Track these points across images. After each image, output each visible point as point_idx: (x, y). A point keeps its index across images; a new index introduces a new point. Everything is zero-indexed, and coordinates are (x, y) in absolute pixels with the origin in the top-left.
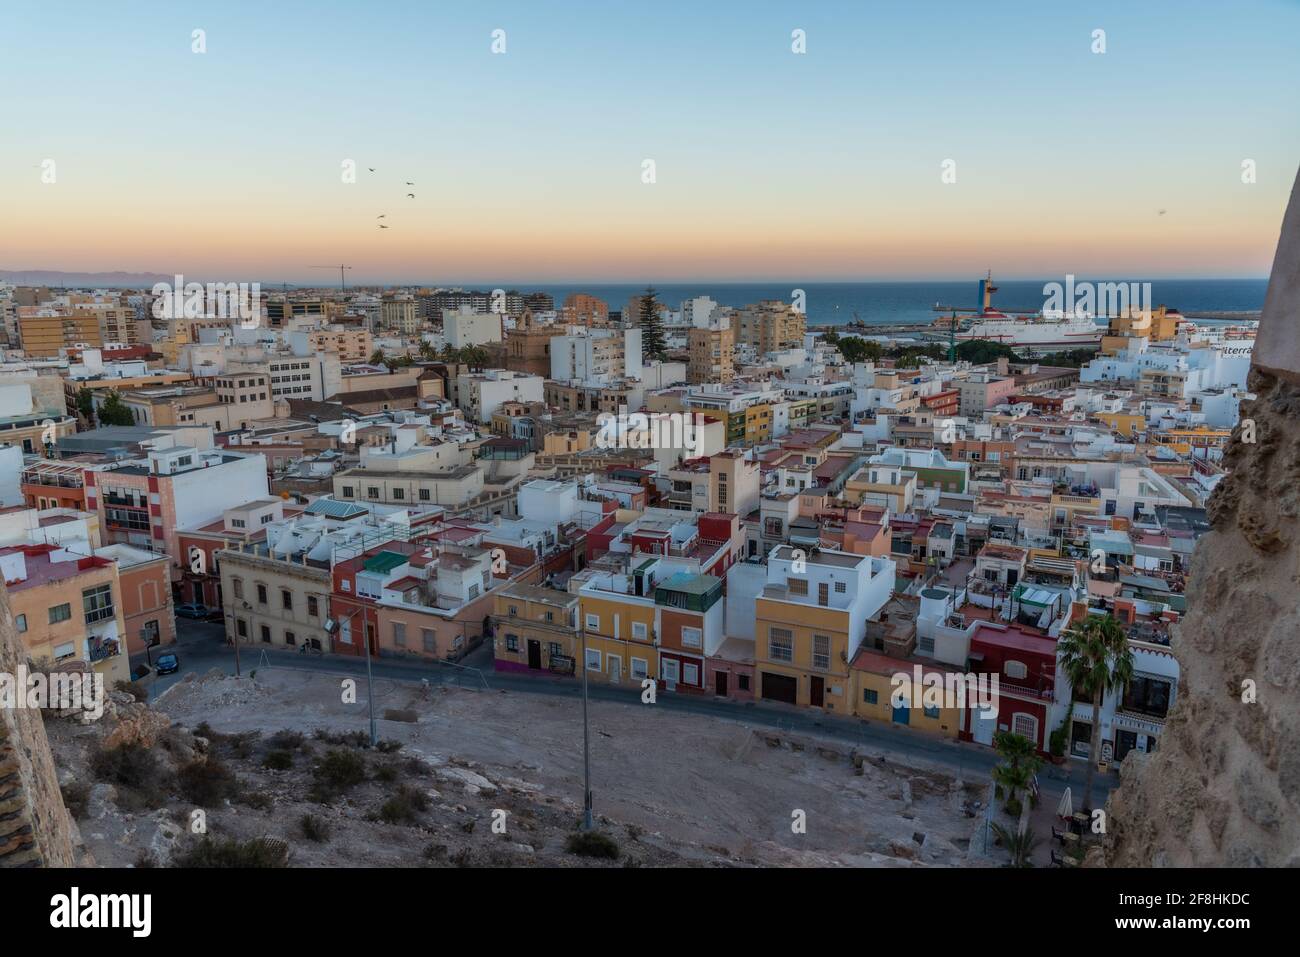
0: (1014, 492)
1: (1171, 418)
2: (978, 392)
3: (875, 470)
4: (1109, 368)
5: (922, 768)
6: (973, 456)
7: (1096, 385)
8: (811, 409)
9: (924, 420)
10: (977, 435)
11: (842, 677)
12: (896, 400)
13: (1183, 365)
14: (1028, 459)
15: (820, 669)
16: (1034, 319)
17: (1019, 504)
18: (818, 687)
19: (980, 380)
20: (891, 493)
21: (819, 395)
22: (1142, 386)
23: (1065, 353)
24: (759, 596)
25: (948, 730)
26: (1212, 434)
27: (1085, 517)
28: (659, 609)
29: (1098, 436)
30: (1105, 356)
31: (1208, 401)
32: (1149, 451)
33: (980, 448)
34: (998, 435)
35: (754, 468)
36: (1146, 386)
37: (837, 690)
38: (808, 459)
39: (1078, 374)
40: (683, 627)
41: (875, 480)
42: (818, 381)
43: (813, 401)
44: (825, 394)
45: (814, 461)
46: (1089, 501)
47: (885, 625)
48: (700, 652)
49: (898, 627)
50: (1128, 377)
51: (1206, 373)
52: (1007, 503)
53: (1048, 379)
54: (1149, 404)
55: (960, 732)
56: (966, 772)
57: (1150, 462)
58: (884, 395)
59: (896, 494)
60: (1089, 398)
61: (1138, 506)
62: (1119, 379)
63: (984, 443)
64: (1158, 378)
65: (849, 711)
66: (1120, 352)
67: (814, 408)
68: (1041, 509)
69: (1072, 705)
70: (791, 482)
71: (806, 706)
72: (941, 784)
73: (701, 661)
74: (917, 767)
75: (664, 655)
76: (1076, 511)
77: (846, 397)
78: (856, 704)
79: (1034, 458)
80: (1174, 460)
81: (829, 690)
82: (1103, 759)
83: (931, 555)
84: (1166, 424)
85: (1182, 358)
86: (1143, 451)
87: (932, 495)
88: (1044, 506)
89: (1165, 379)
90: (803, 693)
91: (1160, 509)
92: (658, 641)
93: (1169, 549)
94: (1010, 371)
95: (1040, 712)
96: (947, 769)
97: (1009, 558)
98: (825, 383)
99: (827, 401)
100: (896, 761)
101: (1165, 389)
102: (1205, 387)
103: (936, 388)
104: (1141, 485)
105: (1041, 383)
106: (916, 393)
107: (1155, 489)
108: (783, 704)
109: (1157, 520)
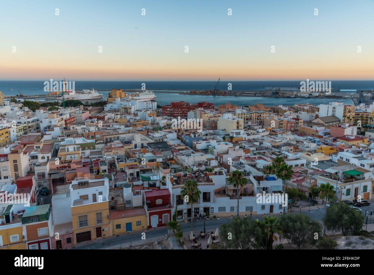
0: (113, 146)
1: (132, 119)
2: (80, 116)
3: (68, 147)
4: (111, 106)
5: (144, 243)
6: (92, 137)
7: (109, 111)
8: (25, 128)
9: (73, 128)
10: (91, 130)
11: (107, 224)
12: (57, 122)
13: (130, 105)
14: (108, 135)
15: (99, 224)
16: (81, 93)
17: (116, 150)
18: (99, 231)
19: (79, 112)
20: (75, 154)
21: (26, 123)
22: (121, 111)
23: (97, 102)
24: (72, 206)
25: (144, 227)
26: (145, 122)
27: (132, 150)
28: (24, 227)
29: (120, 126)
30: (110, 103)
31: (139, 113)
32: (136, 129)
33: (94, 134)
34: (97, 129)
35: (27, 155)
36: (123, 110)
37: (106, 229)
38: (37, 147)
39: (104, 108)
40: (38, 229)
41: (68, 151)
42: (25, 118)
43: (25, 125)
44: (29, 122)
45: (39, 147)
46: (130, 145)
47: (114, 201)
48: (48, 236)
49: (118, 200)
50: (117, 108)
51: (135, 106)
52: (112, 150)
53: (96, 110)
54: (125, 115)
55: (148, 226)
56: (157, 238)
57: (138, 132)
58: (52, 120)
59: (77, 154)
60: (111, 115)
61: (142, 144)
62: (115, 109)
63: (95, 133)
64: (125, 108)
65: (111, 234)
66: (114, 102)
67: (26, 128)
68: (122, 150)
69: (177, 207)
70: (43, 158)
71: (95, 239)
72: (150, 245)
73: (49, 239)
74: (142, 244)
75: (29, 244)
76: (129, 149)
77: (37, 122)
78: (113, 231)
79: (109, 135)
80: (142, 130)
81: (103, 230)
82: (185, 218)
83: (102, 172)
84: (131, 121)
85: (130, 103)
86: (135, 129)
87: (88, 152)
88: (123, 149)
89: (127, 109)
90: (94, 235)
91: (149, 144)
92: (26, 239)
93: (163, 155)
94: (84, 109)
95: (169, 212)
96: (152, 240)
97: (136, 168)
98: (28, 118)
99: (30, 125)
100: (135, 245)
101: (127, 111)
102: (136, 110)
103: (68, 116)
104: (141, 138)
105: (94, 112)
106: (62, 119)
107: (144, 139)
108: (86, 242)
109: (149, 147)
